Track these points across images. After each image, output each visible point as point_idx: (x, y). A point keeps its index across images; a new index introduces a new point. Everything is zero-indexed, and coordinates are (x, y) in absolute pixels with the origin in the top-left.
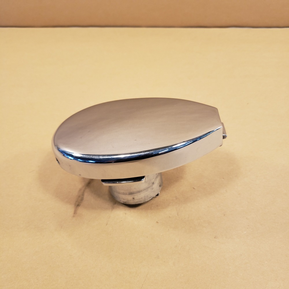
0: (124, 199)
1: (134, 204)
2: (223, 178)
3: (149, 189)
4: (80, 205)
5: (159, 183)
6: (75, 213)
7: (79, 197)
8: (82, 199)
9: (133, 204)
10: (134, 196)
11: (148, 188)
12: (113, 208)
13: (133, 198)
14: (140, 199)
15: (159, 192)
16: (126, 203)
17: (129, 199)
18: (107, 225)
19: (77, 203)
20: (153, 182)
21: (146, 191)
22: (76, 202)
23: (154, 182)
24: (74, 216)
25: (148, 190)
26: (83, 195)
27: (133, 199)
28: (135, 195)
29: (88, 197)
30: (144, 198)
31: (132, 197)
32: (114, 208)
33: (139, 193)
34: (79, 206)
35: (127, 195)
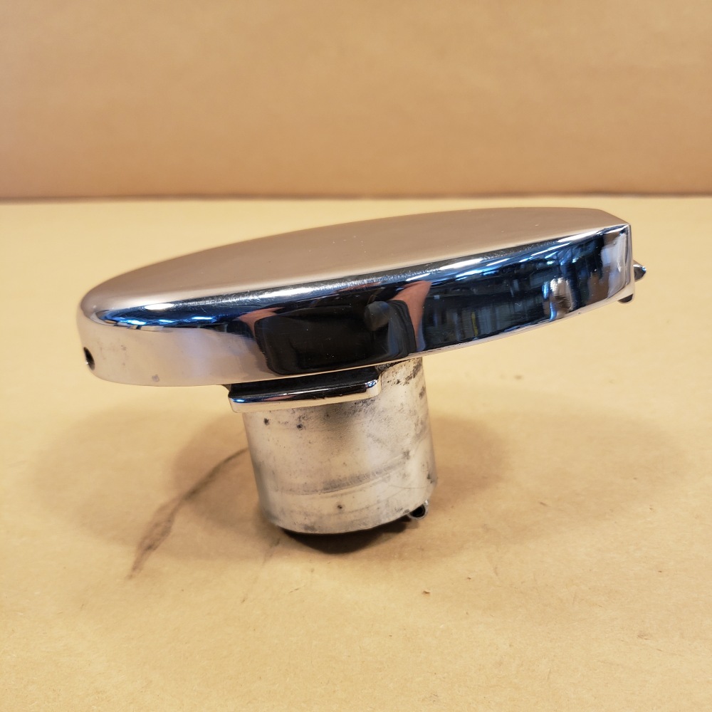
0: (306, 514)
1: (343, 531)
2: (635, 479)
3: (393, 473)
4: (157, 547)
5: (426, 465)
6: (137, 567)
7: (157, 525)
8: (166, 532)
9: (337, 531)
10: (342, 495)
11: (390, 468)
12: (268, 555)
13: (340, 507)
14: (361, 510)
15: (426, 502)
16: (312, 528)
17: (325, 512)
18: (244, 601)
19: (147, 542)
20: (405, 450)
21: (384, 480)
22: (145, 538)
23: (408, 453)
24: (131, 577)
25: (389, 477)
26: (170, 520)
27: (337, 511)
28: (346, 494)
29: (187, 526)
30: (375, 507)
31: (335, 501)
32: (271, 556)
33: (360, 487)
34: (154, 549)
35: (317, 495)
